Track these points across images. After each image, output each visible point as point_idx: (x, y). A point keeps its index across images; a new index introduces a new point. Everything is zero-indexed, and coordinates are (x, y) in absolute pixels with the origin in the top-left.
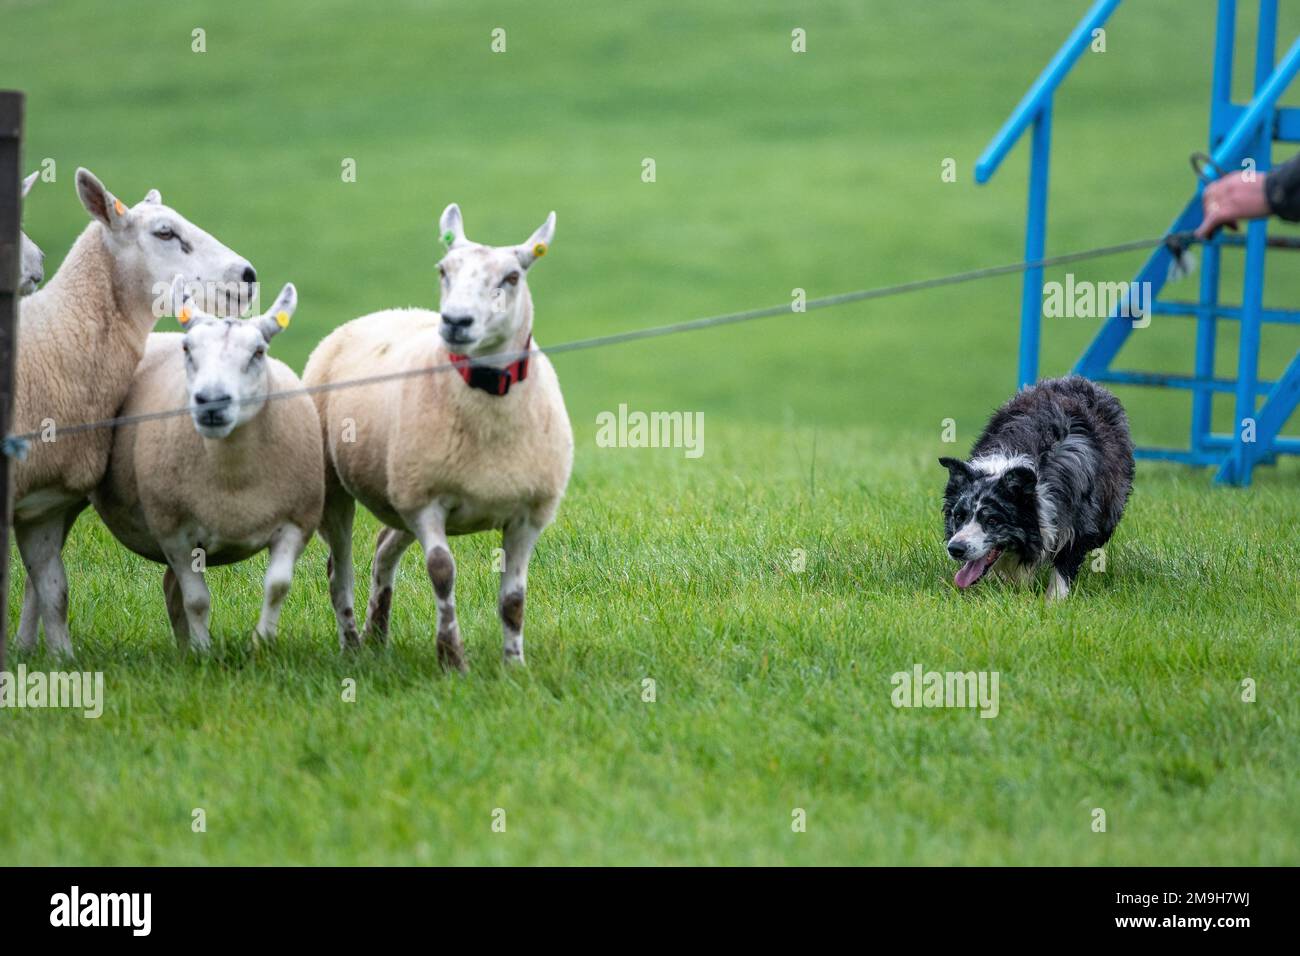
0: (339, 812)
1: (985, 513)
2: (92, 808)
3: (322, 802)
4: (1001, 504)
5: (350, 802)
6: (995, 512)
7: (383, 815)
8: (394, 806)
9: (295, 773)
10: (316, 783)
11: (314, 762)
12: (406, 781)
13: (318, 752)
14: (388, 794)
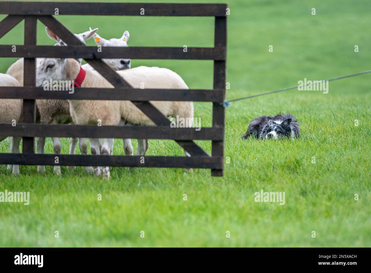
0: (311, 207)
1: (278, 130)
2: (241, 206)
3: (306, 204)
4: (282, 129)
5: (314, 204)
6: (280, 130)
7: (323, 208)
8: (327, 206)
9: (298, 196)
10: (304, 199)
11: (304, 193)
12: (330, 199)
13: (305, 190)
14: (324, 202)
